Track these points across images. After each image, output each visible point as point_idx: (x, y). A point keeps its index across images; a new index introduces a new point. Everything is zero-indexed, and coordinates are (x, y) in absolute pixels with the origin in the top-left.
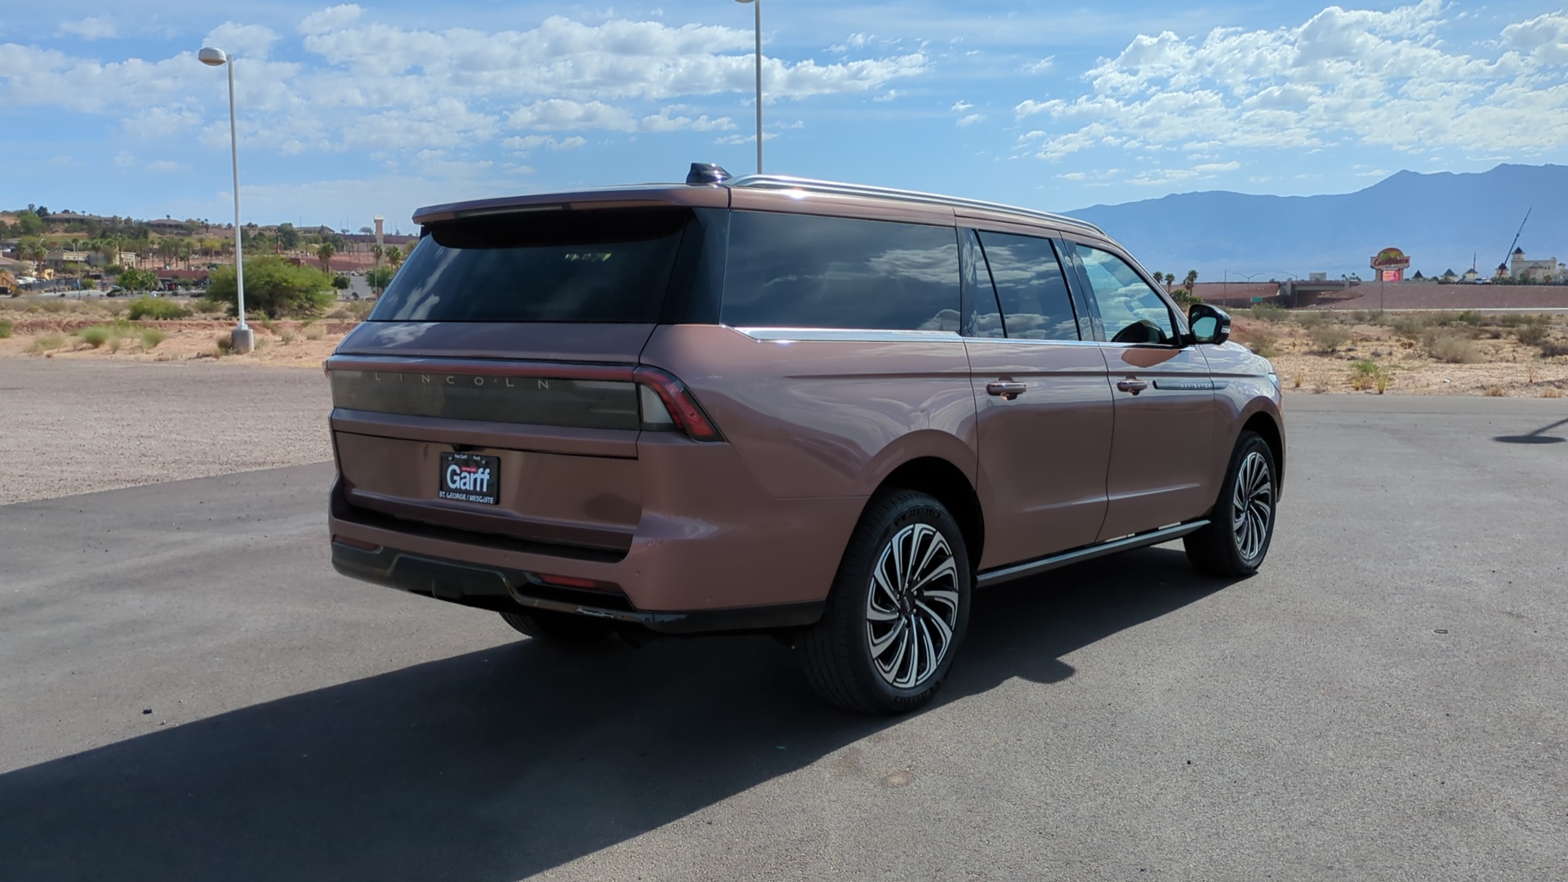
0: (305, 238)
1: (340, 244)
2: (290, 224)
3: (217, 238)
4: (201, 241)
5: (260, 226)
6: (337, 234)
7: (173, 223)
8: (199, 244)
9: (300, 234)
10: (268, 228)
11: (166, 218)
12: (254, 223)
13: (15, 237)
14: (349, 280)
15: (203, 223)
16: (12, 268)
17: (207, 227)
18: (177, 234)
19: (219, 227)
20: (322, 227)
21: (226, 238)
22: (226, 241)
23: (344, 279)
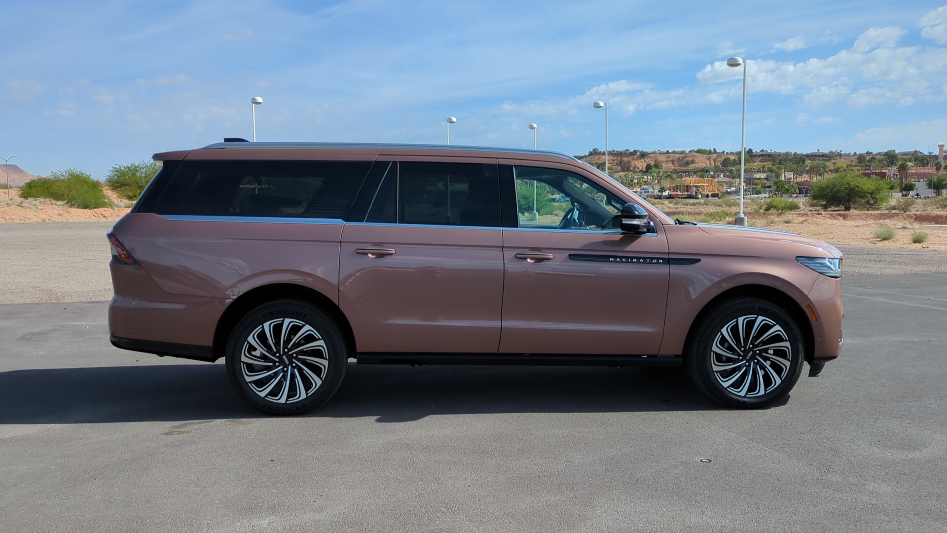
0: (902, 158)
1: (925, 162)
2: (894, 151)
3: (846, 161)
4: (834, 164)
5: (874, 153)
6: (925, 155)
7: (821, 154)
8: (833, 165)
9: (899, 156)
10: (880, 154)
11: (817, 151)
12: (870, 151)
13: (734, 166)
14: (915, 185)
15: (838, 153)
16: (726, 183)
17: (840, 155)
18: (823, 160)
19: (848, 155)
20: (916, 151)
21: (852, 161)
22: (849, 163)
23: (912, 184)
